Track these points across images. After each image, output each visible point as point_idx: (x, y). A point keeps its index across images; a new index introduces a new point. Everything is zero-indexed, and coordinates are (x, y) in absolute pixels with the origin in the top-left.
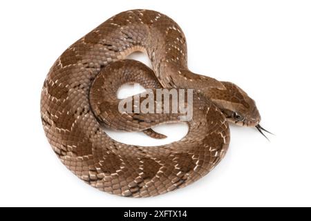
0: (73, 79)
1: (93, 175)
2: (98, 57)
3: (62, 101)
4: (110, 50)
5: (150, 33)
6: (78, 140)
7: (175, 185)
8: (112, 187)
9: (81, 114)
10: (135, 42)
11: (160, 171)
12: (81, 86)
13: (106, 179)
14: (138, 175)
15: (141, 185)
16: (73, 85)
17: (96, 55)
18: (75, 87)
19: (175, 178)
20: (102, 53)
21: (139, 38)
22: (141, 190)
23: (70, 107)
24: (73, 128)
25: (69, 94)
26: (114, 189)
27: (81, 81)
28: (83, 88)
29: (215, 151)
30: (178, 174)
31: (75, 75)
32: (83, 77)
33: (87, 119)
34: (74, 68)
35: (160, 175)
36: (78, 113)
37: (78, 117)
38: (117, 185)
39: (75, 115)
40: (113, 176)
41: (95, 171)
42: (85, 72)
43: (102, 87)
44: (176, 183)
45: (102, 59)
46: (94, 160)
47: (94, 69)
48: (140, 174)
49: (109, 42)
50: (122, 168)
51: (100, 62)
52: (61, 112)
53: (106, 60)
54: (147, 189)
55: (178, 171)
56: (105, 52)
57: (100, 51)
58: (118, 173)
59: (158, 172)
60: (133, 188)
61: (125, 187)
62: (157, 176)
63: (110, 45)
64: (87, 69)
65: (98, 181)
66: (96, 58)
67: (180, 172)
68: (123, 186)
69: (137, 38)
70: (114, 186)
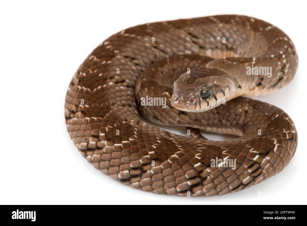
0: (129, 49)
1: (92, 143)
2: (175, 43)
3: (101, 62)
4: (194, 42)
5: (252, 40)
6: (94, 102)
7: (189, 183)
8: (109, 161)
9: (117, 83)
10: (230, 46)
11: (175, 155)
12: (136, 61)
13: (106, 149)
14: (147, 154)
15: (145, 168)
16: (124, 54)
17: (173, 40)
18: (126, 57)
19: (191, 171)
20: (181, 41)
21: (237, 43)
22: (144, 175)
23: (107, 71)
24: (97, 90)
25: (114, 59)
26: (111, 166)
27: (138, 57)
28: (136, 65)
29: (256, 154)
30: (196, 166)
31: (134, 46)
32: (144, 54)
33: (122, 91)
34: (138, 40)
35: (173, 160)
36: (114, 80)
37: (111, 83)
38: (117, 161)
39: (109, 80)
40: (116, 147)
41: (96, 137)
42: (149, 51)
43: (159, 69)
44: (191, 179)
45: (178, 48)
46: (101, 124)
47: (162, 54)
48: (150, 153)
49: (196, 33)
50: (130, 139)
51: (175, 50)
52: (93, 70)
53: (184, 52)
54: (151, 176)
55: (197, 161)
56: (186, 41)
57: (180, 38)
58: (124, 144)
59: (173, 156)
60: (135, 169)
61: (126, 165)
62: (169, 161)
63: (196, 37)
64: (154, 49)
65: (96, 152)
66: (170, 43)
67: (199, 164)
68: (123, 164)
69: (234, 42)
70: (112, 161)
